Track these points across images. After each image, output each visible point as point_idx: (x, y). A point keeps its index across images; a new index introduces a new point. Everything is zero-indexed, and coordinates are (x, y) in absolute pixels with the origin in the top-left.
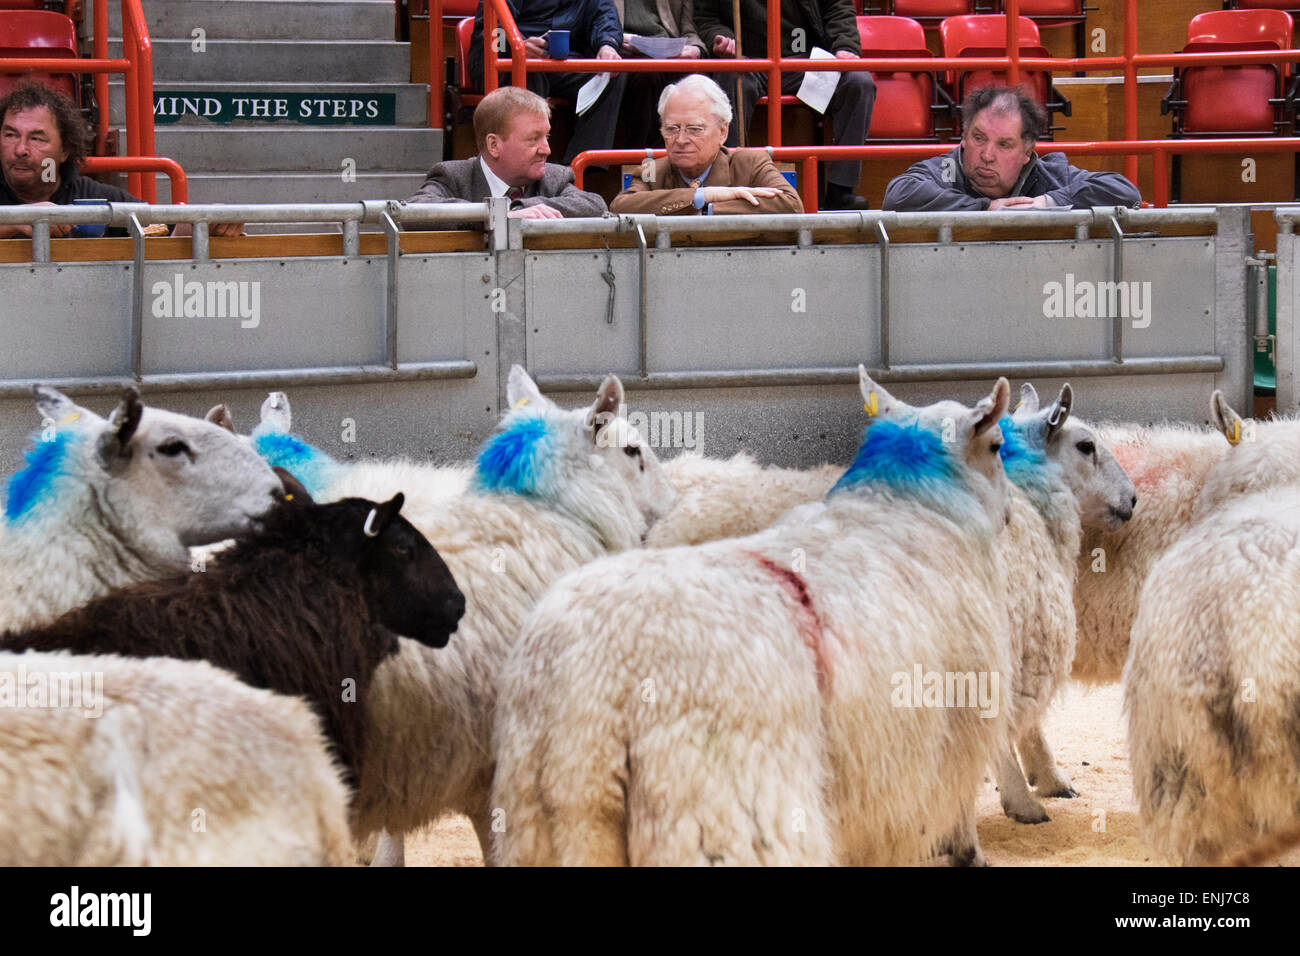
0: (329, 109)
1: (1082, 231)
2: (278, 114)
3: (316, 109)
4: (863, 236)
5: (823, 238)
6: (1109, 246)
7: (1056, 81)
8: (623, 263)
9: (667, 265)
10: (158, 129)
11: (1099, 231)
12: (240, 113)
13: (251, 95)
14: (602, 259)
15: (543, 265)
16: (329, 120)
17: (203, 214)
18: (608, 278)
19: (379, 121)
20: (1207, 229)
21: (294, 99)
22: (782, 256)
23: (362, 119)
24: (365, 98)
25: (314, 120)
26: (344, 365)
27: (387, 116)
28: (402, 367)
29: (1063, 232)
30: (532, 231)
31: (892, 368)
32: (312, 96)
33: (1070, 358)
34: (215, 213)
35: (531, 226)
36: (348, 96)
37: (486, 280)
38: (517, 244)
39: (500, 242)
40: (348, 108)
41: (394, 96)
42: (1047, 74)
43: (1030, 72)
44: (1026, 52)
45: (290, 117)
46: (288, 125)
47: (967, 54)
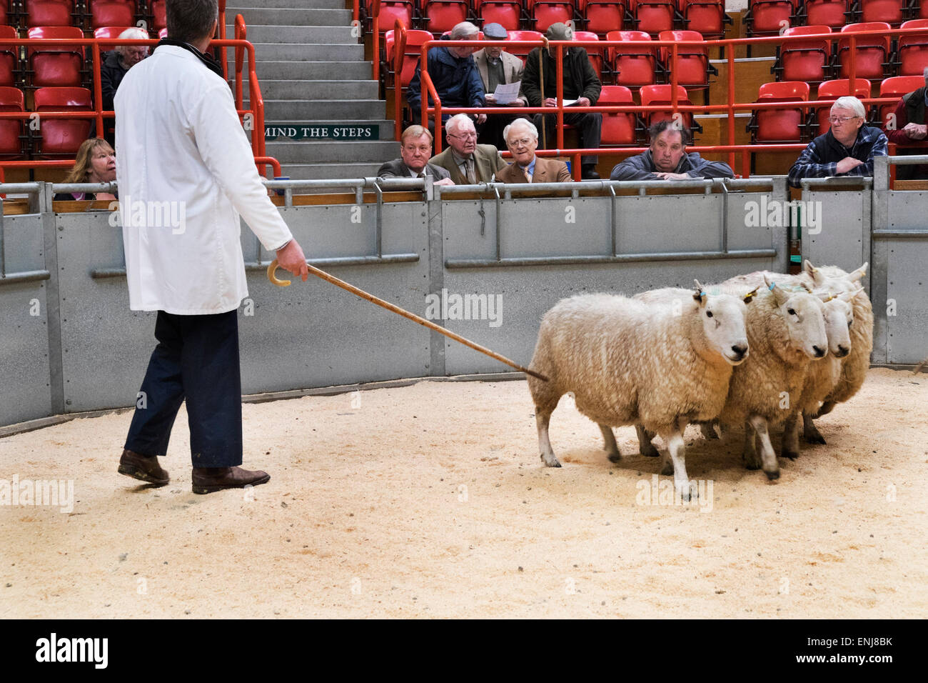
0: (347, 133)
1: (708, 190)
2: (323, 135)
3: (341, 132)
4: (603, 192)
5: (584, 193)
6: (721, 196)
7: (695, 116)
8: (489, 206)
9: (510, 206)
10: (267, 143)
11: (716, 189)
12: (305, 135)
13: (310, 126)
14: (478, 204)
15: (452, 208)
16: (348, 138)
17: (289, 185)
18: (482, 213)
19: (371, 138)
20: (768, 189)
21: (331, 128)
22: (564, 202)
23: (363, 137)
24: (364, 127)
25: (340, 138)
26: (357, 256)
27: (375, 136)
28: (384, 256)
29: (700, 190)
30: (445, 191)
31: (617, 256)
32: (339, 127)
33: (702, 251)
34: (295, 184)
35: (445, 189)
36: (356, 126)
37: (423, 215)
38: (438, 198)
39: (430, 197)
40: (357, 132)
41: (378, 126)
42: (691, 113)
43: (682, 112)
44: (681, 103)
45: (329, 137)
46: (328, 140)
47: (652, 103)
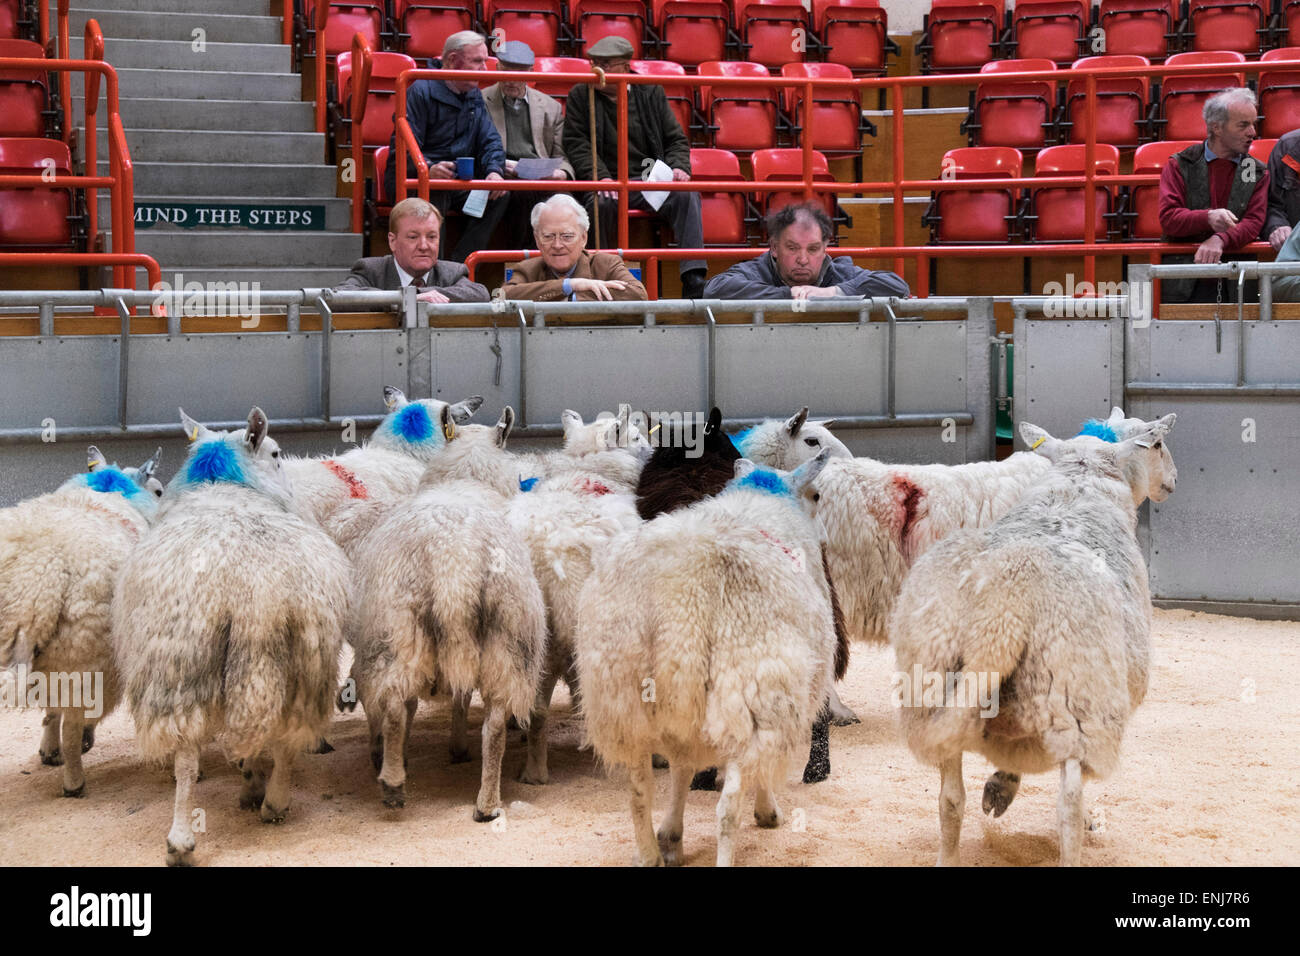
0: (273, 218)
1: (864, 316)
2: (232, 221)
3: (262, 217)
4: (695, 318)
5: (664, 319)
6: (884, 327)
7: (840, 201)
8: (508, 338)
9: (544, 341)
10: (138, 233)
11: (878, 315)
12: (202, 220)
13: (211, 206)
14: (491, 335)
15: (447, 341)
16: (272, 227)
18: (496, 350)
19: (313, 227)
20: (960, 315)
21: (245, 210)
22: (631, 333)
23: (299, 226)
24: (301, 209)
25: (261, 226)
26: (288, 417)
27: (319, 222)
28: (333, 419)
29: (850, 316)
30: (436, 313)
32: (259, 208)
35: (435, 309)
36: (287, 208)
37: (400, 351)
38: (424, 324)
39: (411, 322)
40: (288, 217)
41: (323, 208)
42: (833, 195)
43: (821, 193)
44: (818, 178)
45: (242, 223)
46: (240, 230)
47: (771, 178)
